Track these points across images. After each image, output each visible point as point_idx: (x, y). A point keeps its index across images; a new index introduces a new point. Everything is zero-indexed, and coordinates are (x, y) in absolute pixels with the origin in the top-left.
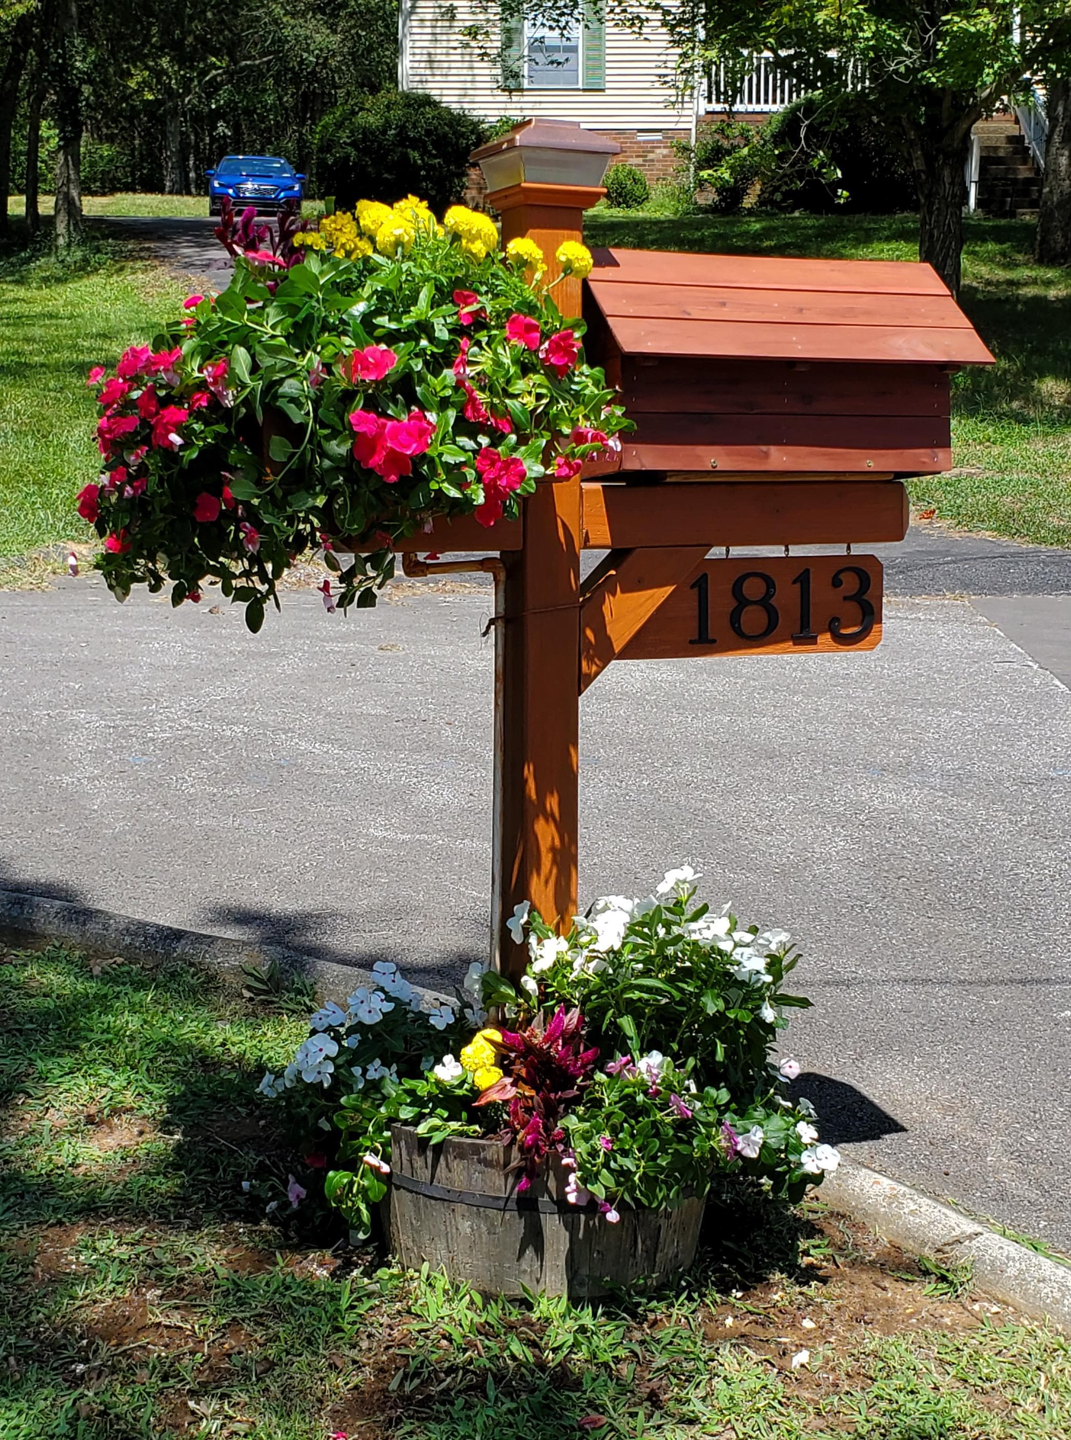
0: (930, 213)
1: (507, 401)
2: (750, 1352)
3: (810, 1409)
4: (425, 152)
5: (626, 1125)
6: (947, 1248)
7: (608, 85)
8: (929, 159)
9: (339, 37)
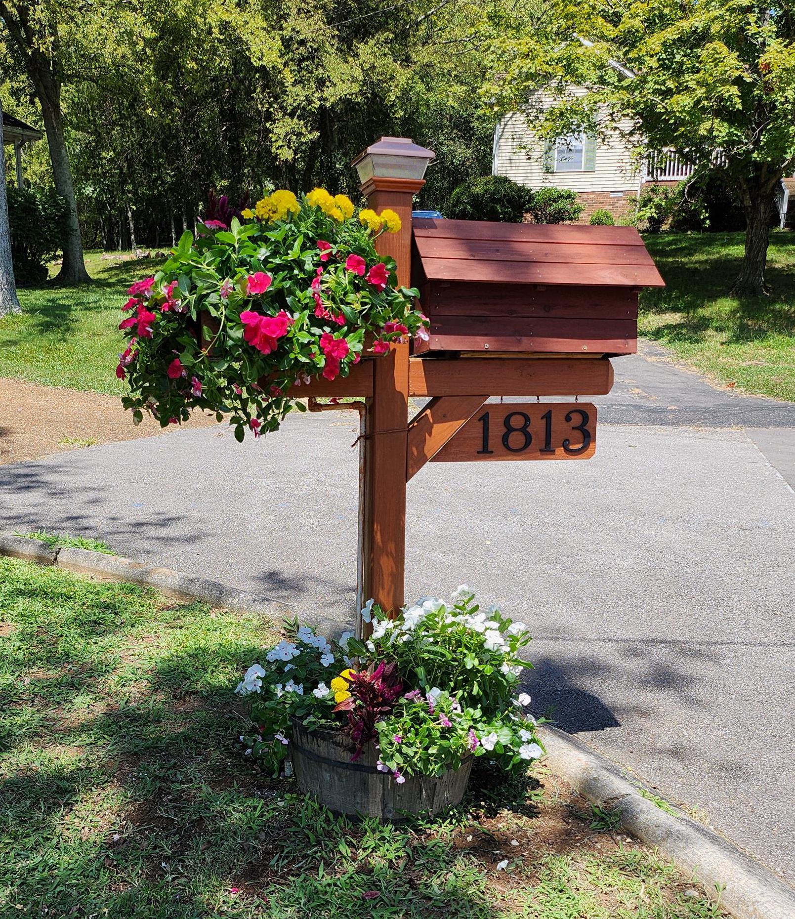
0: (752, 228)
1: (342, 306)
2: (474, 859)
3: (499, 897)
4: (503, 206)
5: (412, 729)
6: (610, 801)
7: (596, 169)
8: (753, 200)
9: (470, 151)
